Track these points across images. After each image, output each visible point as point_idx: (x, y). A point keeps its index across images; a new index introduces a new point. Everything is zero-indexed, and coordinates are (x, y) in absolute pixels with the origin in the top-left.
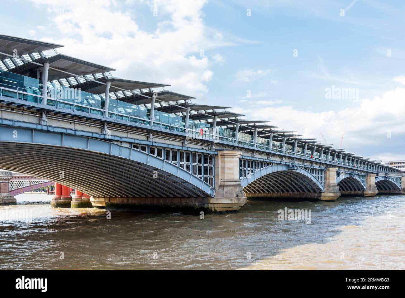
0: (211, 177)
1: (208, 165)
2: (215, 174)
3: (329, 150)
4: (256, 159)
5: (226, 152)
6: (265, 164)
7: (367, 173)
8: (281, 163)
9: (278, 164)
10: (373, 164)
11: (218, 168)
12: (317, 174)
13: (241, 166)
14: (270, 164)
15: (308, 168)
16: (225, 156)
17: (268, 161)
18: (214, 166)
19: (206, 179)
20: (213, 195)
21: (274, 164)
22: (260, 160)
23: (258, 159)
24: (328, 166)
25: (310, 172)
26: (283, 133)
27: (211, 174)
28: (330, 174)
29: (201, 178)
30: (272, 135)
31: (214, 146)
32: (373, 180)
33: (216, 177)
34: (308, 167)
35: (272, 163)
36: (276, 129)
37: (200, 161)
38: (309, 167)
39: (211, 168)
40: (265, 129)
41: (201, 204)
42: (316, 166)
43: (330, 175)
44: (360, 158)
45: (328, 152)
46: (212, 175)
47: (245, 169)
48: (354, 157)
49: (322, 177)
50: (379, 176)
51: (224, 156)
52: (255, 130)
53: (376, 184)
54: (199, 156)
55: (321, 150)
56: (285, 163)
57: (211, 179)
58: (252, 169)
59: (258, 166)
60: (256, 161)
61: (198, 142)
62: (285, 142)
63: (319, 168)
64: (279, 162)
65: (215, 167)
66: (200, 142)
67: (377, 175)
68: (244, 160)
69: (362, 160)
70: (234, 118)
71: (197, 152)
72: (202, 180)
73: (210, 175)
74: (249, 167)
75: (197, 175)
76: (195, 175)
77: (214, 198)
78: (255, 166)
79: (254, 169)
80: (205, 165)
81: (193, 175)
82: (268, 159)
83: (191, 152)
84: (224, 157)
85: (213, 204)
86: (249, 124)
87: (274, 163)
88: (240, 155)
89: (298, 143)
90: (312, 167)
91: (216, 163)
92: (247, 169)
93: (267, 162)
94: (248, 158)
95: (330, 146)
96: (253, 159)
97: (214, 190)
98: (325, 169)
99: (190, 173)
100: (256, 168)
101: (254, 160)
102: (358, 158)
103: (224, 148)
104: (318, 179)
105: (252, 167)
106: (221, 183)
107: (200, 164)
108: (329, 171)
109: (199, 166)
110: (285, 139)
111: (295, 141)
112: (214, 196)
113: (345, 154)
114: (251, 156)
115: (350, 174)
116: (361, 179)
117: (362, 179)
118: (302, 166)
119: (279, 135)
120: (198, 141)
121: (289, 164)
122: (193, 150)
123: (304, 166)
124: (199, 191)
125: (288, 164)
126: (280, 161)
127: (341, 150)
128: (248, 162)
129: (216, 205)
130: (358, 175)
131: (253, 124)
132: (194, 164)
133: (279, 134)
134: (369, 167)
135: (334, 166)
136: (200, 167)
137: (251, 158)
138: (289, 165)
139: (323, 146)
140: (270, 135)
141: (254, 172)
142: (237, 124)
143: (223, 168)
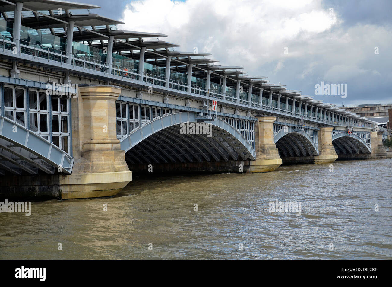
0: (64, 134)
1: (59, 113)
2: (73, 129)
3: (260, 86)
4: (144, 103)
5: (91, 89)
6: (158, 112)
7: (319, 125)
8: (186, 109)
9: (181, 111)
10: (335, 112)
11: (78, 118)
12: (243, 129)
13: (118, 115)
14: (168, 112)
15: (229, 117)
16: (91, 96)
17: (164, 105)
18: (70, 114)
19: (55, 140)
20: (69, 169)
21: (173, 112)
22: (151, 104)
23: (147, 103)
24: (260, 114)
25: (233, 125)
26: (186, 57)
27: (65, 130)
28: (264, 128)
29: (47, 137)
30: (170, 61)
31: (69, 78)
32: (329, 137)
33: (73, 134)
34: (228, 115)
35: (171, 109)
36: (175, 50)
37: (43, 106)
38: (231, 116)
39: (64, 119)
40: (158, 50)
41: (45, 187)
42: (241, 115)
43: (264, 130)
44: (308, 101)
45: (259, 90)
46: (67, 132)
47: (125, 119)
48: (299, 100)
49: (250, 133)
50: (337, 130)
51: (88, 97)
52: (141, 50)
53: (333, 144)
54: (42, 96)
55: (249, 86)
56: (191, 110)
57: (65, 139)
58: (137, 120)
59: (148, 115)
60: (144, 106)
61: (40, 70)
62: (191, 72)
63: (247, 118)
64: (183, 109)
65: (73, 117)
66: (42, 70)
67: (334, 129)
68: (123, 105)
69: (311, 104)
70: (104, 27)
71: (38, 89)
72: (49, 141)
73: (62, 132)
74: (131, 117)
75: (38, 132)
76: (35, 133)
77: (70, 174)
78: (143, 114)
79: (140, 121)
80: (54, 113)
81: (30, 133)
82: (163, 102)
83: (27, 88)
84: (89, 99)
85: (69, 187)
86: (131, 40)
87: (174, 109)
88: (118, 95)
89: (211, 74)
90: (235, 117)
91: (74, 110)
92: (128, 120)
93: (161, 108)
94: (131, 100)
95: (263, 80)
96: (139, 102)
97: (71, 159)
98: (255, 120)
99: (25, 127)
100: (144, 119)
101: (140, 104)
102: (305, 101)
103: (87, 82)
104: (244, 137)
105: (137, 117)
106: (85, 146)
107: (43, 112)
108: (262, 122)
109: (41, 115)
110: (192, 68)
111: (206, 71)
112: (70, 172)
113: (286, 95)
114: (135, 97)
115: (294, 127)
116: (310, 136)
117: (312, 136)
118: (219, 114)
119: (181, 60)
120: (40, 68)
121: (198, 111)
122: (30, 85)
123: (222, 115)
124: (26, 163)
125: (196, 111)
126: (184, 105)
127: (279, 87)
128: (131, 107)
129: (75, 187)
130: (306, 129)
131: (137, 39)
132: (33, 111)
133: (180, 58)
134: (321, 115)
135: (268, 114)
136: (43, 117)
137: (135, 101)
138: (198, 113)
139: (252, 80)
140: (165, 59)
141: (141, 126)
142: (109, 39)
143: (88, 119)
